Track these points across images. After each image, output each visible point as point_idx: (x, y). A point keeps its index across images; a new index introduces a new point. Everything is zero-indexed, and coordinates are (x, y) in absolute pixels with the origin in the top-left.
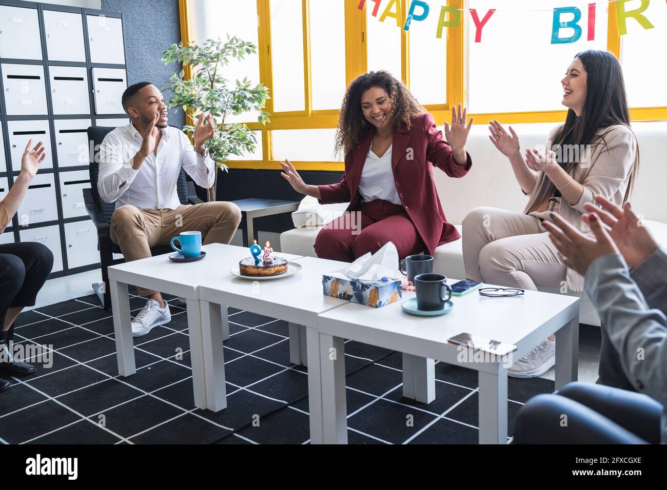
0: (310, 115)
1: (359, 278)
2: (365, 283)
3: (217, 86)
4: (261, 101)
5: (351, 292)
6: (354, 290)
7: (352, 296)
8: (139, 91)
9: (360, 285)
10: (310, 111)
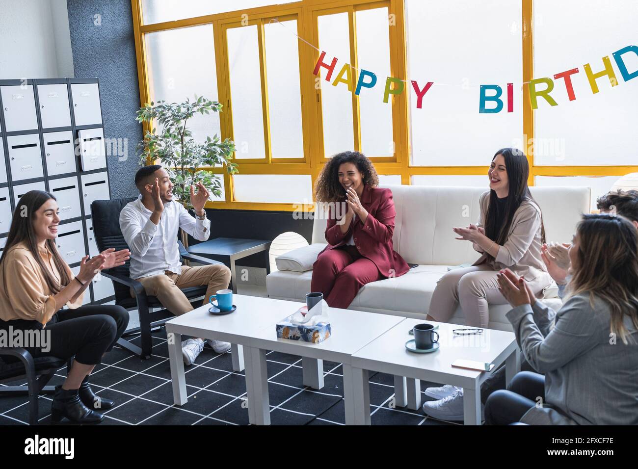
0: (270, 162)
1: (303, 325)
2: (309, 328)
3: (186, 139)
4: (229, 154)
5: (299, 334)
6: (301, 333)
7: (300, 337)
8: (155, 172)
9: (306, 330)
10: (270, 159)
